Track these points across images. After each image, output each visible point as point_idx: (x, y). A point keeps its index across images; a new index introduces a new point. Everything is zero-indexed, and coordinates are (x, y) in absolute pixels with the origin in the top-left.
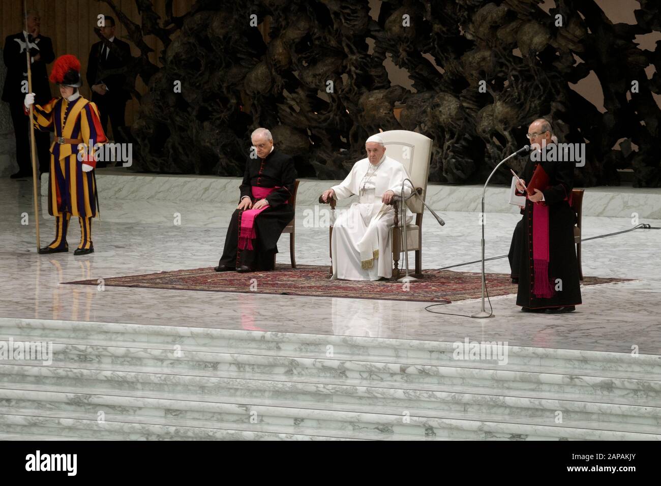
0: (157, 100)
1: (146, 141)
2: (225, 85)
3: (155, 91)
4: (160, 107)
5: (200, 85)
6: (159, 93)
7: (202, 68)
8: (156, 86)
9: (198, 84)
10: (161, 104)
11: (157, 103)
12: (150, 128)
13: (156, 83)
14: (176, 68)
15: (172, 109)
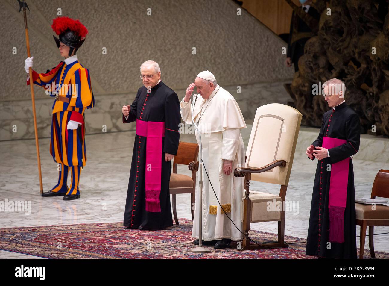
0: (309, 61)
1: (303, 98)
2: (357, 51)
3: (309, 53)
4: (311, 68)
5: (340, 50)
6: (312, 55)
7: (344, 35)
8: (309, 49)
9: (338, 49)
10: (312, 65)
11: (309, 64)
12: (305, 86)
13: (310, 46)
14: (325, 34)
15: (321, 70)
